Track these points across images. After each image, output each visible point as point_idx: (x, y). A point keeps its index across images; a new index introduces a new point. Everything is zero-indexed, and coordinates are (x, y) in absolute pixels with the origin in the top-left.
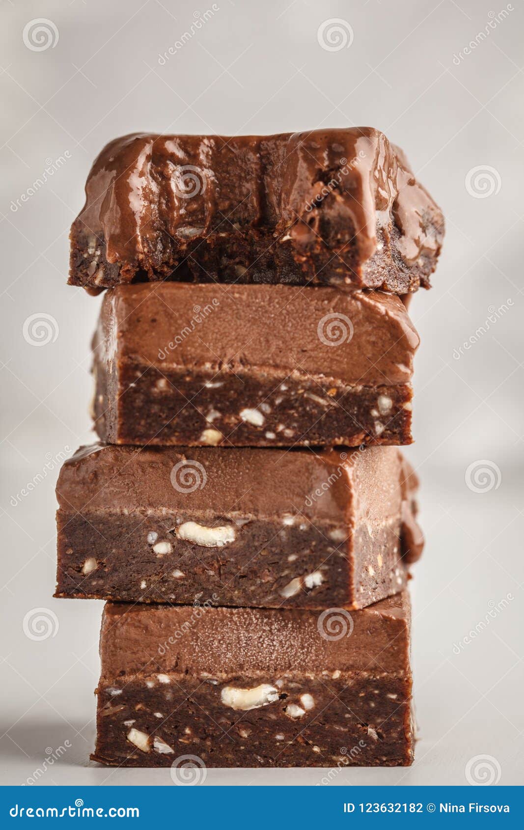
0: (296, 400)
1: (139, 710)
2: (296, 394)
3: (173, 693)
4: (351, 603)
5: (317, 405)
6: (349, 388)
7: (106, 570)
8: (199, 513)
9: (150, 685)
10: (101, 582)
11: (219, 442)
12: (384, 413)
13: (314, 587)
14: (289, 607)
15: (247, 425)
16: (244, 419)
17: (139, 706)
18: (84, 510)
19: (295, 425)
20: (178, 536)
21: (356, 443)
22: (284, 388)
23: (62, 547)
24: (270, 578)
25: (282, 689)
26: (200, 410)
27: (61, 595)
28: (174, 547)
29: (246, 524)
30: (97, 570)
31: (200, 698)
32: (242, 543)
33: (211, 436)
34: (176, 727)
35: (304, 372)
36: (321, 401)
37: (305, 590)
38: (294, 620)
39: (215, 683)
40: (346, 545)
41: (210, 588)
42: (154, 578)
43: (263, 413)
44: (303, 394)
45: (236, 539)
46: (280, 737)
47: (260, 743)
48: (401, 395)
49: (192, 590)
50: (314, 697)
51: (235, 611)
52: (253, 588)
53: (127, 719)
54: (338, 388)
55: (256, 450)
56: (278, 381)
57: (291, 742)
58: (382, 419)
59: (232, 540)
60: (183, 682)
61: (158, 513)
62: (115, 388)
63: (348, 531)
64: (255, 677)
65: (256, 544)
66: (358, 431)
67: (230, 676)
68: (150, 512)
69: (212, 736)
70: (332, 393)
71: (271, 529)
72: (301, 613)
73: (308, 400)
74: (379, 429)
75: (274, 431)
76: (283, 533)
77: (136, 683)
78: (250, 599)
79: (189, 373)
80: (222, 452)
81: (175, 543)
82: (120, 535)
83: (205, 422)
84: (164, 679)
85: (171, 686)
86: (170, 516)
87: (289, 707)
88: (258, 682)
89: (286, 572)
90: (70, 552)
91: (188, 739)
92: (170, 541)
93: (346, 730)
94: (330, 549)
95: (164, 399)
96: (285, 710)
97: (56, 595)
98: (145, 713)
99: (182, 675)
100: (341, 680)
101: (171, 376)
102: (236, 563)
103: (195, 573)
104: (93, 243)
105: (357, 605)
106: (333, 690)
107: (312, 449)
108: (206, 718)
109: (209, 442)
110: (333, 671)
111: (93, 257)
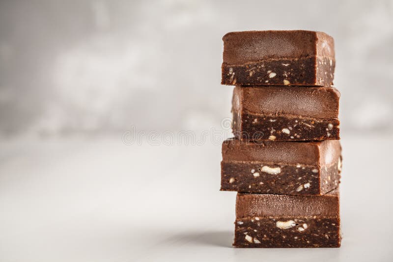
0: (301, 125)
2: (301, 123)
3: (260, 224)
4: (320, 193)
5: (308, 127)
6: (318, 121)
7: (237, 182)
8: (268, 163)
9: (253, 221)
10: (236, 186)
11: (275, 140)
12: (330, 129)
13: (307, 188)
14: (299, 195)
15: (284, 134)
16: (283, 132)
17: (249, 228)
18: (230, 162)
19: (300, 134)
20: (262, 171)
21: (321, 139)
22: (296, 121)
23: (223, 174)
24: (292, 185)
25: (297, 222)
26: (269, 129)
27: (223, 190)
28: (260, 174)
29: (284, 167)
30: (234, 182)
31: (269, 225)
32: (283, 173)
33: (272, 138)
34: (261, 235)
35: (303, 116)
36: (310, 126)
37: (304, 189)
38: (301, 199)
39: (274, 220)
40: (318, 174)
41: (272, 188)
42: (253, 185)
43: (290, 130)
44: (303, 123)
46: (296, 238)
47: (289, 240)
48: (336, 124)
49: (267, 189)
50: (308, 225)
51: (281, 196)
52: (287, 188)
53: (245, 232)
54: (315, 121)
55: (287, 142)
56: (295, 119)
57: (300, 240)
58: (330, 131)
59: (280, 172)
60: (263, 220)
61: (255, 163)
62: (240, 122)
63: (318, 169)
64: (287, 218)
65: (288, 174)
66: (322, 136)
67: (279, 218)
68: (252, 163)
69: (273, 238)
70: (313, 123)
71: (293, 169)
72: (303, 197)
73: (305, 126)
74: (329, 135)
75: (293, 135)
76: (297, 170)
77: (248, 220)
78: (286, 192)
79: (265, 117)
80: (276, 143)
82: (242, 170)
83: (270, 133)
84: (257, 219)
85: (259, 221)
86: (259, 164)
88: (289, 219)
89: (298, 183)
90: (225, 176)
91: (265, 239)
92: (259, 172)
93: (318, 236)
94: (312, 176)
95: (256, 126)
96: (298, 229)
97: (221, 190)
98: (251, 230)
99: (263, 218)
100: (316, 219)
101: (259, 118)
102: (281, 180)
103: (267, 183)
104: (231, 70)
105: (321, 194)
106: (314, 223)
107: (306, 142)
108: (271, 231)
109: (272, 140)
110: (313, 216)
111: (231, 75)
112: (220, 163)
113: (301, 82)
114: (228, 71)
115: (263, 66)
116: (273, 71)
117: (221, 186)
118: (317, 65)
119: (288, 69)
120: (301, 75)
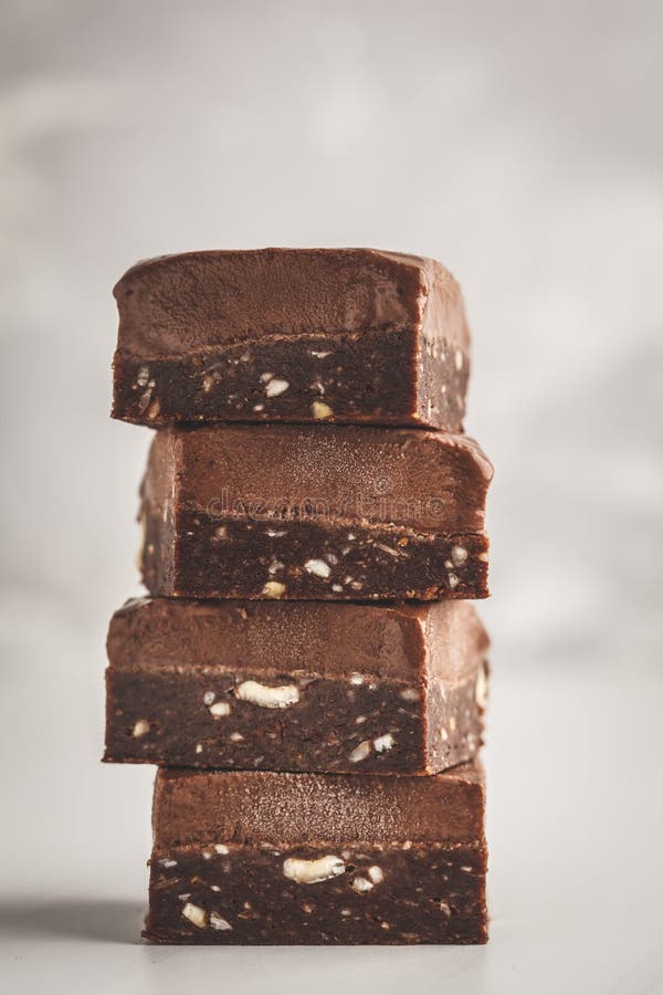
0: (364, 550)
1: (195, 883)
2: (365, 543)
3: (232, 865)
4: (424, 768)
5: (387, 556)
6: (421, 538)
7: (159, 733)
8: (260, 672)
9: (207, 856)
10: (153, 746)
11: (282, 595)
12: (458, 564)
13: (384, 750)
14: (356, 773)
15: (313, 576)
16: (309, 570)
17: (195, 879)
18: (135, 668)
19: (364, 577)
20: (237, 696)
21: (429, 596)
22: (351, 537)
23: (111, 709)
24: (336, 742)
25: (349, 861)
26: (262, 560)
27: (110, 759)
28: (232, 708)
29: (310, 684)
30: (149, 734)
31: (261, 869)
32: (306, 704)
33: (274, 588)
34: (234, 902)
35: (373, 521)
36: (393, 552)
37: (374, 753)
38: (362, 786)
39: (277, 854)
40: (419, 705)
41: (271, 752)
42: (211, 741)
43: (329, 564)
44: (372, 543)
45: (300, 700)
46: (345, 913)
47: (325, 920)
48: (478, 546)
49: (253, 755)
50: (383, 871)
51: (299, 777)
52: (318, 752)
53: (182, 893)
54: (409, 537)
55: (322, 605)
56: (347, 530)
57: (358, 918)
58: (457, 571)
59: (296, 700)
60: (242, 853)
61: (216, 672)
62: (171, 539)
63: (420, 690)
64: (320, 847)
65: (322, 704)
66: (431, 584)
67: (293, 846)
68: (206, 670)
69: (273, 911)
70: (404, 542)
71: (340, 689)
72: (370, 779)
73: (378, 550)
74: (453, 581)
75: (341, 583)
76: (351, 693)
77: (191, 854)
78: (314, 764)
79: (251, 521)
80: (285, 606)
81: (234, 704)
82: (175, 694)
83: (268, 574)
84: (222, 849)
85: (229, 857)
86: (228, 675)
87: (356, 881)
88: (323, 853)
89: (354, 735)
90: (120, 713)
91: (247, 914)
92: (228, 701)
93: (417, 905)
94: (402, 710)
95: (223, 549)
96: (352, 883)
97: (105, 760)
98: (201, 886)
99: (241, 846)
100: (412, 851)
101: (232, 525)
102: (300, 725)
103: (255, 736)
104: (144, 373)
105: (430, 770)
106: (402, 864)
107: (381, 603)
108: (267, 891)
109: (272, 594)
110: (403, 842)
111: (145, 388)
112: (103, 674)
113: (367, 407)
114: (135, 376)
115: (245, 359)
116: (278, 376)
117: (105, 747)
118: (419, 356)
119: (324, 368)
120: (370, 388)
